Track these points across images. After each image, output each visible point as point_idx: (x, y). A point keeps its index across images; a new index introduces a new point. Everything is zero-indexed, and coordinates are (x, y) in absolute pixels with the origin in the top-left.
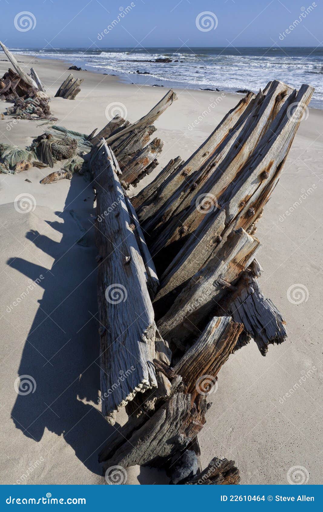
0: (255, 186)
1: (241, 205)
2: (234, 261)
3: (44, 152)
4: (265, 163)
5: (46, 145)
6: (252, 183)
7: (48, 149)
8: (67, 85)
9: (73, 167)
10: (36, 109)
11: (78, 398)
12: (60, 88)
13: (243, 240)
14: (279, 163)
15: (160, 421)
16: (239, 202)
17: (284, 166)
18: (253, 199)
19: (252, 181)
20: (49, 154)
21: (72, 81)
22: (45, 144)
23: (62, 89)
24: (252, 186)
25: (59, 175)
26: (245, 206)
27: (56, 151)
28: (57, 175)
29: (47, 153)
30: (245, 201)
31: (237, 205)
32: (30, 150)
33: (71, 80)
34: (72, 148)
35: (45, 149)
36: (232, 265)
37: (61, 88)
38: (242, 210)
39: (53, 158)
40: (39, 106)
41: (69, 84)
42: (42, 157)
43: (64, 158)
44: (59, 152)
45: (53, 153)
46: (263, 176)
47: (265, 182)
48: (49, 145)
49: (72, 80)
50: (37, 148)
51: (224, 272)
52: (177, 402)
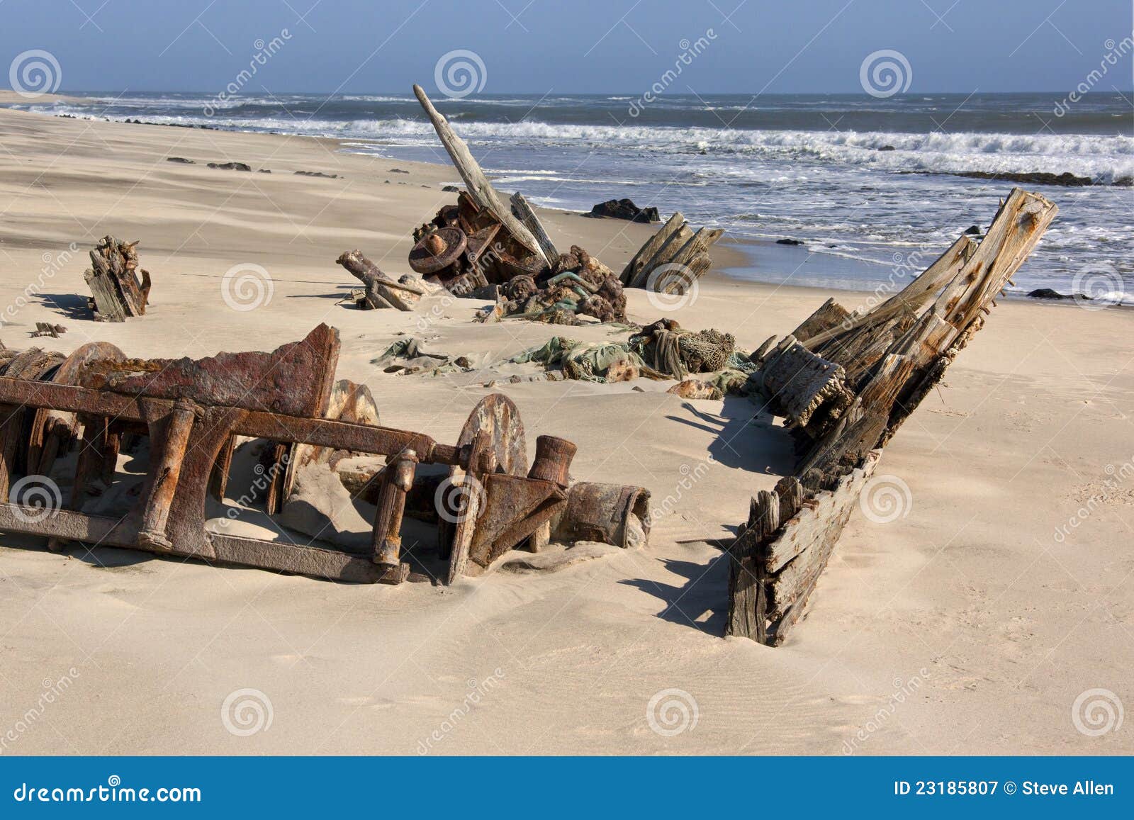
0: (964, 288)
1: (948, 308)
2: (926, 342)
3: (662, 352)
4: (973, 264)
5: (667, 340)
6: (960, 284)
7: (671, 347)
8: (664, 247)
9: (725, 383)
10: (590, 300)
11: (768, 467)
12: (634, 260)
13: (934, 321)
14: (989, 265)
15: (841, 426)
16: (946, 304)
17: (995, 268)
18: (962, 301)
19: (960, 282)
20: (672, 357)
21: (679, 236)
22: (664, 338)
23: (641, 264)
24: (960, 287)
25: (699, 388)
26: (953, 309)
27: (690, 351)
28: (695, 387)
29: (670, 354)
30: (953, 303)
31: (944, 307)
32: (630, 351)
33: (677, 234)
34: (724, 349)
35: (665, 347)
36: (925, 347)
37: (639, 260)
38: (951, 312)
39: (681, 365)
40: (598, 293)
41: (670, 248)
42: (657, 362)
43: (705, 369)
44: (695, 355)
45: (682, 357)
46: (970, 278)
47: (975, 284)
48: (675, 339)
49: (682, 233)
50: (645, 347)
51: (916, 353)
52: (856, 415)
